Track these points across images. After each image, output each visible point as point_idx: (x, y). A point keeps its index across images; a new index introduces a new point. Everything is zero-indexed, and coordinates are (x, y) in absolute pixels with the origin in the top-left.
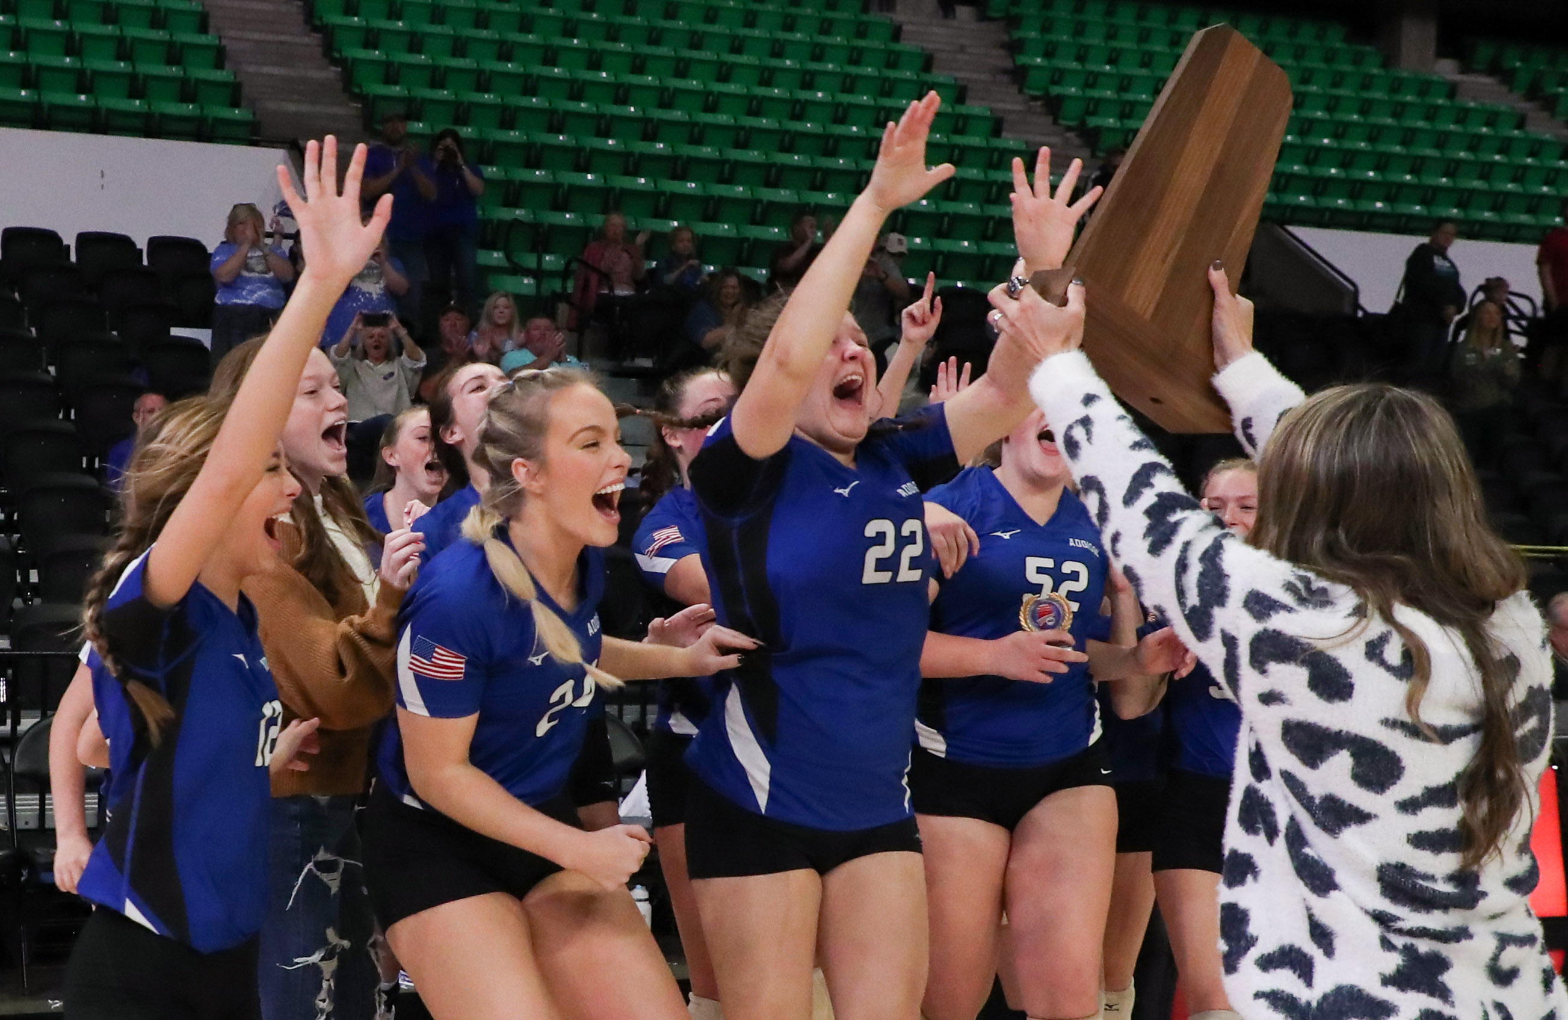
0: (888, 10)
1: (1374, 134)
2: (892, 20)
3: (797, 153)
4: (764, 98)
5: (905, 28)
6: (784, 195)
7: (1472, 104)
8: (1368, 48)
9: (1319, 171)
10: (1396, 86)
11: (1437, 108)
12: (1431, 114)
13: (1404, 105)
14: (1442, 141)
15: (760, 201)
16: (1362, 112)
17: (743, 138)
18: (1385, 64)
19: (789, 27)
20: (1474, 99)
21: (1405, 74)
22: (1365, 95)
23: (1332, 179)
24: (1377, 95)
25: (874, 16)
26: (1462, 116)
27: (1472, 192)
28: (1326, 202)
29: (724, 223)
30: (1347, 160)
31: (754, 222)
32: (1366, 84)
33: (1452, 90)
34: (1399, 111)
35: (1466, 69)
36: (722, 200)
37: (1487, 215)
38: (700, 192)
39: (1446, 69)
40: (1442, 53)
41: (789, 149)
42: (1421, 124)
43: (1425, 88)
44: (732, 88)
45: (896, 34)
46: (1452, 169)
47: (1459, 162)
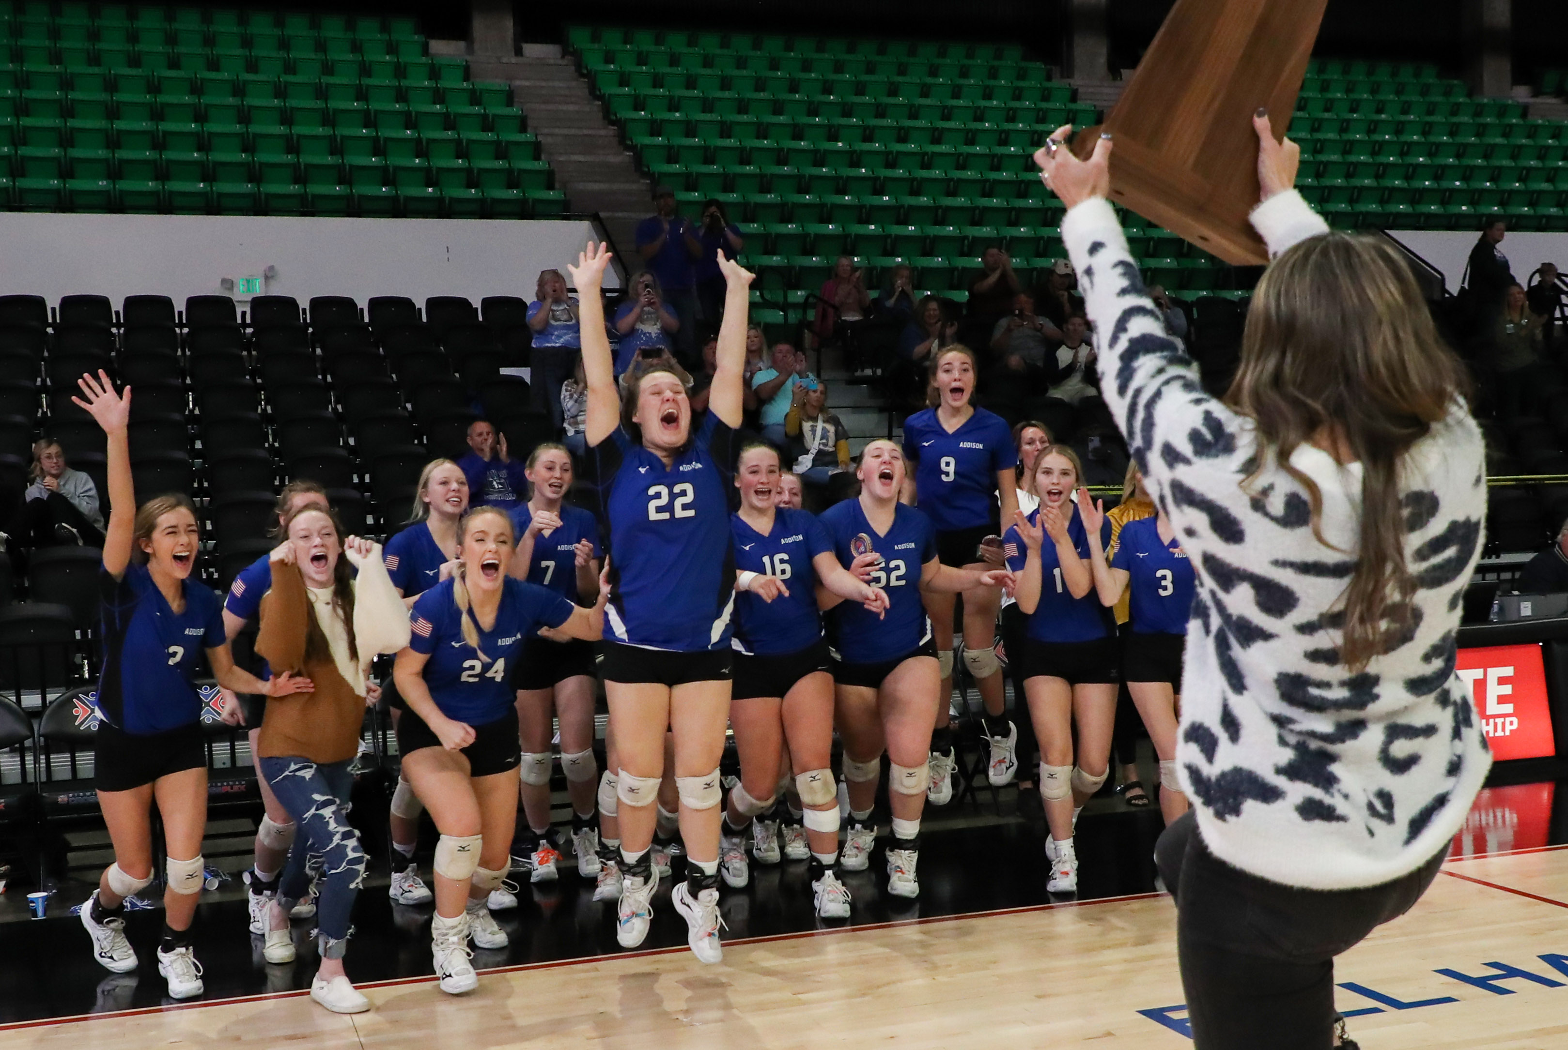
0: (1068, 77)
1: (1461, 152)
2: (1070, 85)
3: (995, 197)
4: (969, 155)
5: (1081, 90)
6: (986, 231)
7: (1540, 122)
8: (1456, 82)
9: (1417, 184)
10: (1479, 111)
11: (1511, 126)
12: (1507, 131)
13: (1485, 126)
14: (1516, 153)
15: (966, 237)
16: (1451, 134)
17: (952, 188)
18: (1470, 95)
19: (988, 96)
20: (1542, 117)
21: (1485, 101)
22: (1455, 120)
23: (1426, 190)
24: (1465, 119)
25: (1056, 83)
26: (1533, 132)
27: (1541, 192)
28: (1423, 209)
29: (938, 256)
30: (1439, 173)
31: (962, 254)
32: (1455, 110)
33: (1525, 111)
34: (1481, 131)
35: (1537, 93)
36: (937, 239)
37: (1553, 210)
38: (919, 233)
39: (1521, 94)
40: (1517, 80)
41: (989, 194)
42: (1499, 140)
43: (1502, 111)
44: (943, 148)
45: (1074, 96)
46: (1524, 175)
47: (1529, 169)
